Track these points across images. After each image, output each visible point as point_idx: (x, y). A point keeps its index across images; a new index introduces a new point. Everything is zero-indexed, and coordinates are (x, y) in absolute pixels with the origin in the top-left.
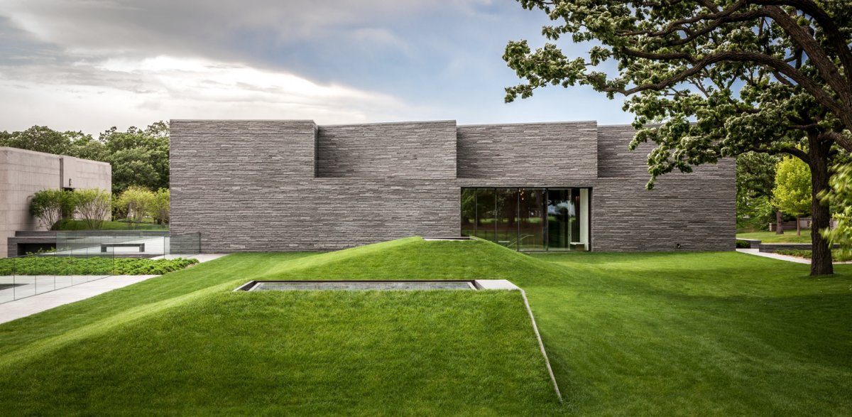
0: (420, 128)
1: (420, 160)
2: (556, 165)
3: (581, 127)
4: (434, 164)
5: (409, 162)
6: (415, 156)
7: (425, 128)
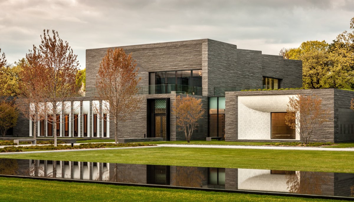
0: (251, 53)
1: (251, 65)
2: (273, 70)
3: (279, 58)
4: (255, 67)
5: (247, 65)
6: (249, 63)
7: (252, 53)
